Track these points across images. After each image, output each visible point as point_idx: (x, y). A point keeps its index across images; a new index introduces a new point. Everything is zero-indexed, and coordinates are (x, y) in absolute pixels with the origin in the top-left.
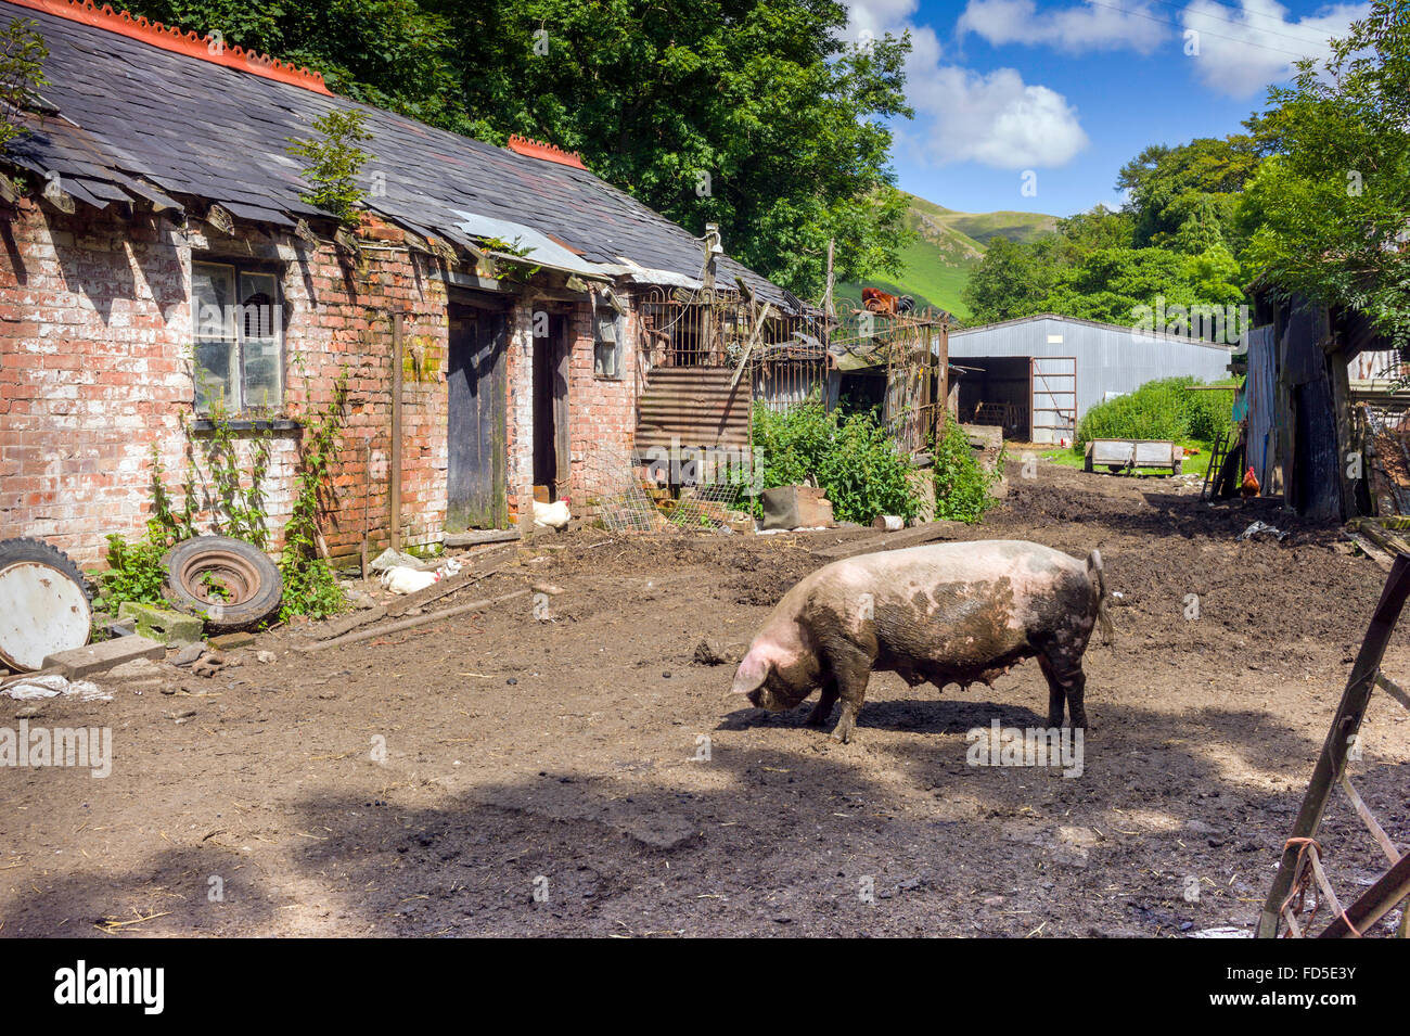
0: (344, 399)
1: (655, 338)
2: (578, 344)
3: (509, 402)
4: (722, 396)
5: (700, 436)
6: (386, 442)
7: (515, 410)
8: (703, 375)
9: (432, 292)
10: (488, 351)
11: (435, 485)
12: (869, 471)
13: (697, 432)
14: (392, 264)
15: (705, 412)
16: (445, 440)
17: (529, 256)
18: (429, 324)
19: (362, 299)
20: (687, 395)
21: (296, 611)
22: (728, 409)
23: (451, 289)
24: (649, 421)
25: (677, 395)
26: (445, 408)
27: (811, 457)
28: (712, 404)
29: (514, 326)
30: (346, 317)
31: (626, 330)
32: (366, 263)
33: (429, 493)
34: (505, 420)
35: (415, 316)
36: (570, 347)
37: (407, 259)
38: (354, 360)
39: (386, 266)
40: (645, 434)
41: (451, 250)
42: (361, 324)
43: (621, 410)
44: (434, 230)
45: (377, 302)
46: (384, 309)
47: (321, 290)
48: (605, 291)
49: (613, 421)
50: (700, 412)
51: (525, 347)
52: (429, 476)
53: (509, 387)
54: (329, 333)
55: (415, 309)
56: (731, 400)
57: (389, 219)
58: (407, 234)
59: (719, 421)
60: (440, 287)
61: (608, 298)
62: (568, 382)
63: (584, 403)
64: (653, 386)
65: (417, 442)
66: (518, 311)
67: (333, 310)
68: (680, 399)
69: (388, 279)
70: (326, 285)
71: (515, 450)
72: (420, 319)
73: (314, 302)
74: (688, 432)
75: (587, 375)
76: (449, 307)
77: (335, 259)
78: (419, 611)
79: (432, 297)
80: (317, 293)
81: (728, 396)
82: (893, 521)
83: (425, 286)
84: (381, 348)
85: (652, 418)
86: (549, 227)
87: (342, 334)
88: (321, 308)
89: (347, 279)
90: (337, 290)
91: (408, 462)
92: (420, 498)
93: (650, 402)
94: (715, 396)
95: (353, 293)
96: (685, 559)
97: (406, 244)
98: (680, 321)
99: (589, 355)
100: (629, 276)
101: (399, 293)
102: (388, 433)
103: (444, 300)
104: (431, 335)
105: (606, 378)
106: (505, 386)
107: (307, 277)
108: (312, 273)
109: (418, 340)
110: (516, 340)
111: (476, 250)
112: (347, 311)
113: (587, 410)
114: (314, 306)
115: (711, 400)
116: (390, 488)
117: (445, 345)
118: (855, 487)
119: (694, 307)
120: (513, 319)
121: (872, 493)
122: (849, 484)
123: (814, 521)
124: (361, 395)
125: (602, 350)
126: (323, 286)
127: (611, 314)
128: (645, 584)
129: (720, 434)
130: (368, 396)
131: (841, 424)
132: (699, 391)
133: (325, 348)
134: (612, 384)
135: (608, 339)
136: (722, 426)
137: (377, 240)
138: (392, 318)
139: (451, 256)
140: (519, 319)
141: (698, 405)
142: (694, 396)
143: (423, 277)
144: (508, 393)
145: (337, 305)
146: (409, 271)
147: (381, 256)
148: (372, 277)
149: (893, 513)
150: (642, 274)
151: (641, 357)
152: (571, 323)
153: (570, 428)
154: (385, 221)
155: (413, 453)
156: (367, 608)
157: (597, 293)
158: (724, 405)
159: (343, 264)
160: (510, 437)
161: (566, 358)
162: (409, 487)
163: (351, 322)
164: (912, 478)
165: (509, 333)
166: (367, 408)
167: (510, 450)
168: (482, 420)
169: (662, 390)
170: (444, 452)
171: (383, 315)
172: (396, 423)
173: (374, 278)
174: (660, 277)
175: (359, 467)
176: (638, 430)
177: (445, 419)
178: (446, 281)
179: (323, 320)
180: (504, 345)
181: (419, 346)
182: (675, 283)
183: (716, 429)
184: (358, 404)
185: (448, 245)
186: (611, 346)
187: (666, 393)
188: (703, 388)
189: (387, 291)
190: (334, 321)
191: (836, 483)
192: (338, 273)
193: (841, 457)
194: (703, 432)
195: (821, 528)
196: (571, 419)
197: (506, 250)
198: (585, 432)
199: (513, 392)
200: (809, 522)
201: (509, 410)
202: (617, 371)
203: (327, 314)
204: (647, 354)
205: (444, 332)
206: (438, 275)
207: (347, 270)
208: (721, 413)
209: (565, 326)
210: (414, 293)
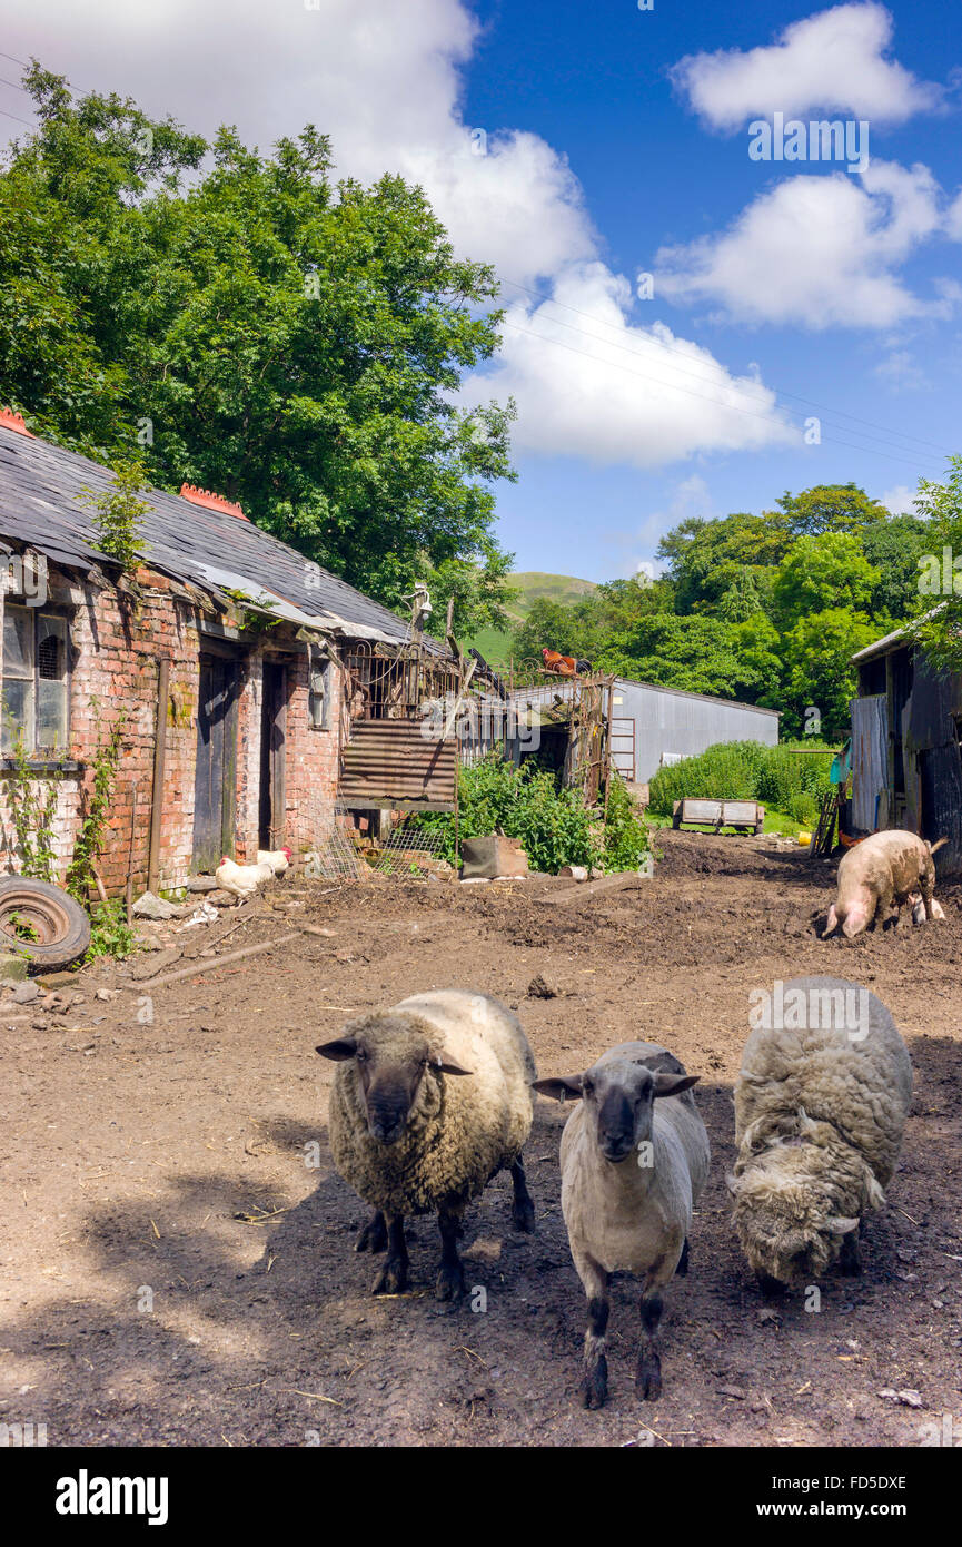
0: (119, 743)
1: (356, 687)
2: (296, 694)
3: (239, 749)
4: (429, 748)
5: (406, 787)
6: (149, 785)
7: (245, 758)
8: (409, 728)
9: (189, 640)
10: (220, 698)
11: (184, 830)
12: (555, 824)
13: (402, 783)
14: (159, 612)
15: (411, 764)
16: (193, 785)
17: (271, 609)
18: (185, 670)
19: (136, 645)
20: (393, 747)
21: (99, 952)
22: (434, 761)
23: (203, 637)
24: (351, 771)
25: (383, 746)
26: (194, 754)
27: (498, 809)
28: (419, 755)
29: (247, 674)
30: (123, 662)
31: (333, 680)
32: (140, 609)
33: (179, 837)
34: (235, 767)
35: (175, 662)
36: (288, 698)
37: (171, 607)
38: (129, 704)
39: (155, 612)
40: (349, 784)
41: (208, 599)
42: (134, 668)
43: (328, 760)
44: (189, 578)
45: (147, 648)
46: (152, 655)
47: (105, 635)
48: (322, 643)
49: (322, 770)
50: (406, 763)
51: (255, 697)
52: (179, 822)
53: (240, 734)
54: (109, 676)
55: (176, 656)
56: (438, 753)
57: (152, 567)
58: (173, 582)
59: (425, 772)
60: (194, 634)
61: (325, 650)
62: (285, 731)
63: (301, 752)
64: (357, 737)
65: (172, 787)
66: (252, 660)
67: (113, 654)
68: (385, 750)
69: (157, 626)
70: (108, 629)
71: (244, 797)
72: (178, 665)
73: (97, 645)
74: (394, 782)
75: (302, 724)
76: (201, 655)
77: (116, 604)
78: (212, 953)
79: (187, 644)
80: (100, 637)
81: (434, 749)
82: (579, 872)
83: (183, 634)
84: (148, 693)
85: (357, 768)
86: (261, 579)
87: (118, 679)
88: (103, 652)
89: (125, 625)
90: (117, 635)
91: (166, 807)
92: (172, 842)
93: (355, 753)
94: (421, 748)
95: (129, 639)
96: (428, 904)
97: (172, 592)
98: (387, 677)
99: (304, 705)
100: (339, 629)
101: (164, 639)
102: (151, 777)
103: (196, 648)
104: (186, 681)
105: (314, 728)
106: (236, 733)
107: (93, 621)
108: (98, 617)
109: (177, 686)
110: (248, 688)
111: (227, 602)
112: (123, 655)
113: (302, 759)
114: (98, 651)
115: (417, 752)
116: (151, 832)
117: (196, 691)
118: (541, 839)
119: (401, 663)
120: (246, 667)
121: (558, 845)
122: (536, 837)
123: (513, 870)
124: (131, 739)
125: (315, 697)
126: (105, 630)
127: (321, 666)
128: (412, 927)
129: (425, 785)
130: (138, 741)
131: (526, 780)
132: (405, 743)
133: (105, 692)
134: (321, 734)
135: (320, 689)
136: (428, 777)
137: (148, 587)
138: (159, 664)
139: (208, 604)
140: (252, 668)
141: (403, 756)
142: (400, 747)
143: (183, 624)
144: (239, 740)
145: (116, 649)
146: (172, 618)
147: (153, 603)
148: (145, 623)
149: (577, 863)
150: (352, 630)
151: (345, 709)
152: (291, 673)
153: (287, 777)
154: (149, 568)
155: (169, 797)
156: (156, 950)
157: (315, 646)
158: (430, 757)
159: (122, 610)
160: (240, 784)
161: (284, 707)
162: (165, 831)
163: (126, 667)
164: (592, 831)
165: (242, 681)
166: (136, 751)
167: (239, 797)
168: (214, 767)
169: (367, 741)
170: (191, 797)
171: (151, 660)
172: (157, 766)
173: (146, 625)
174: (363, 631)
175: (127, 810)
176: (342, 780)
177: (193, 765)
178: (199, 630)
179: (105, 663)
180: (235, 694)
181: (177, 691)
182: (376, 638)
183: (421, 780)
184: (128, 747)
185: (205, 595)
186: (320, 696)
187: (370, 744)
188: (409, 740)
189: (156, 637)
190: (114, 666)
191: (524, 835)
192: (118, 618)
193: (529, 810)
194: (408, 783)
195: (520, 878)
196: (286, 767)
197: (248, 601)
198: (299, 780)
199: (244, 740)
200: (508, 872)
201: (239, 757)
202: (324, 722)
203: (108, 659)
204: (348, 704)
205: (196, 679)
206: (193, 624)
207: (126, 615)
208: (427, 764)
209: (284, 676)
210: (175, 640)
